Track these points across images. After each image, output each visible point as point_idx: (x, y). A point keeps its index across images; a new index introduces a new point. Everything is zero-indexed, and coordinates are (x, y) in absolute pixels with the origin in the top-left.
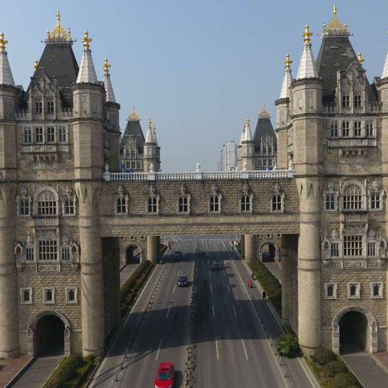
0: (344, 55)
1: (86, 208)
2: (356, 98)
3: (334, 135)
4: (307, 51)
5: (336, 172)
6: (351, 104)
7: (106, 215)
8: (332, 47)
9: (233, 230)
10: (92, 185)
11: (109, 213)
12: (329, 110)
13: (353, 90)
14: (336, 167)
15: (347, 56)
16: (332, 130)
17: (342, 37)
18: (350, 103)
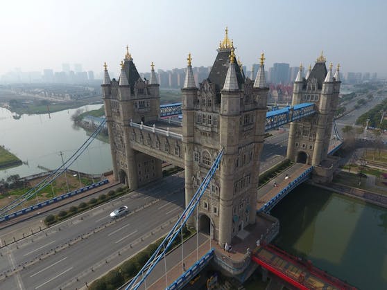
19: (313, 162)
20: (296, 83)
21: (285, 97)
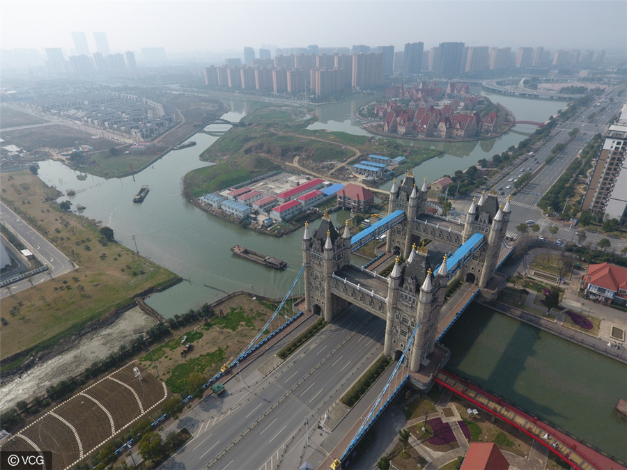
1: (326, 283)
10: (328, 278)
11: (332, 287)
19: (480, 284)
20: (469, 214)
21: (455, 131)
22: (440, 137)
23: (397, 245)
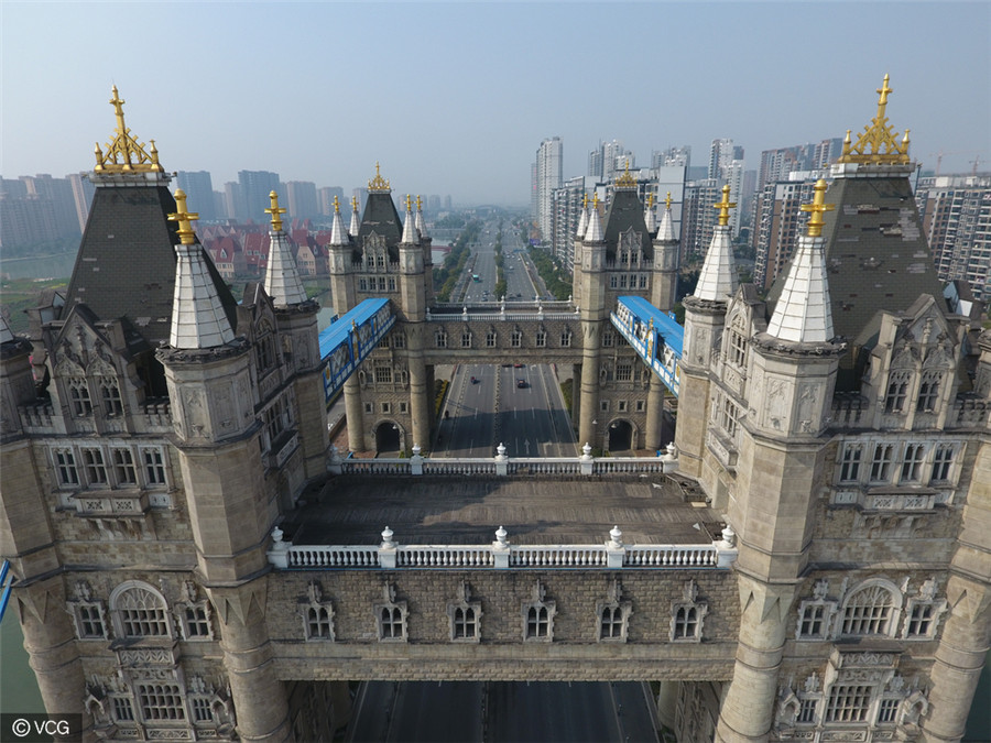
0: (894, 231)
1: (233, 635)
2: (924, 388)
3: (849, 477)
4: (811, 262)
5: (838, 558)
6: (909, 405)
7: (285, 640)
8: (861, 207)
9: (578, 672)
10: (240, 594)
11: (290, 636)
12: (847, 418)
13: (921, 371)
14: (841, 547)
15: (899, 236)
16: (846, 466)
17: (892, 175)
18: (907, 401)
22: (307, 273)
23: (382, 418)
